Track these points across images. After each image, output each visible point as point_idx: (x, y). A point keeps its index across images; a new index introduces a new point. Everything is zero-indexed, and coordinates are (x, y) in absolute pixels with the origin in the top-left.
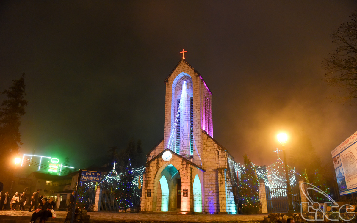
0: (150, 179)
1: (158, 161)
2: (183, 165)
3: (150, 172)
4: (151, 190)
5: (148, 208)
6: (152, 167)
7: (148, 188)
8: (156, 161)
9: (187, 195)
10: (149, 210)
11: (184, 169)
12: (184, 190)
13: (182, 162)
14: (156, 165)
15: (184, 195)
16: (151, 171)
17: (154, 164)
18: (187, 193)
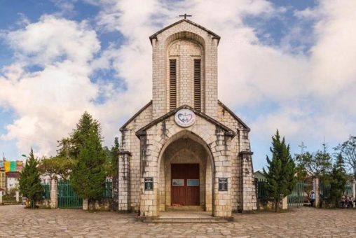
0: (149, 158)
1: (164, 125)
2: (218, 136)
3: (148, 145)
4: (152, 179)
5: (148, 211)
6: (151, 137)
7: (146, 175)
8: (160, 125)
9: (226, 189)
10: (150, 214)
11: (221, 143)
12: (220, 181)
13: (217, 131)
14: (160, 132)
15: (220, 189)
16: (150, 143)
17: (156, 130)
18: (226, 185)
